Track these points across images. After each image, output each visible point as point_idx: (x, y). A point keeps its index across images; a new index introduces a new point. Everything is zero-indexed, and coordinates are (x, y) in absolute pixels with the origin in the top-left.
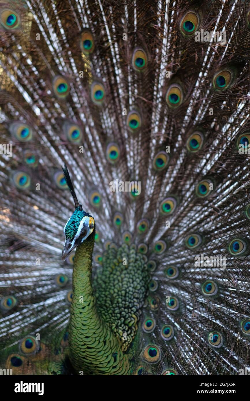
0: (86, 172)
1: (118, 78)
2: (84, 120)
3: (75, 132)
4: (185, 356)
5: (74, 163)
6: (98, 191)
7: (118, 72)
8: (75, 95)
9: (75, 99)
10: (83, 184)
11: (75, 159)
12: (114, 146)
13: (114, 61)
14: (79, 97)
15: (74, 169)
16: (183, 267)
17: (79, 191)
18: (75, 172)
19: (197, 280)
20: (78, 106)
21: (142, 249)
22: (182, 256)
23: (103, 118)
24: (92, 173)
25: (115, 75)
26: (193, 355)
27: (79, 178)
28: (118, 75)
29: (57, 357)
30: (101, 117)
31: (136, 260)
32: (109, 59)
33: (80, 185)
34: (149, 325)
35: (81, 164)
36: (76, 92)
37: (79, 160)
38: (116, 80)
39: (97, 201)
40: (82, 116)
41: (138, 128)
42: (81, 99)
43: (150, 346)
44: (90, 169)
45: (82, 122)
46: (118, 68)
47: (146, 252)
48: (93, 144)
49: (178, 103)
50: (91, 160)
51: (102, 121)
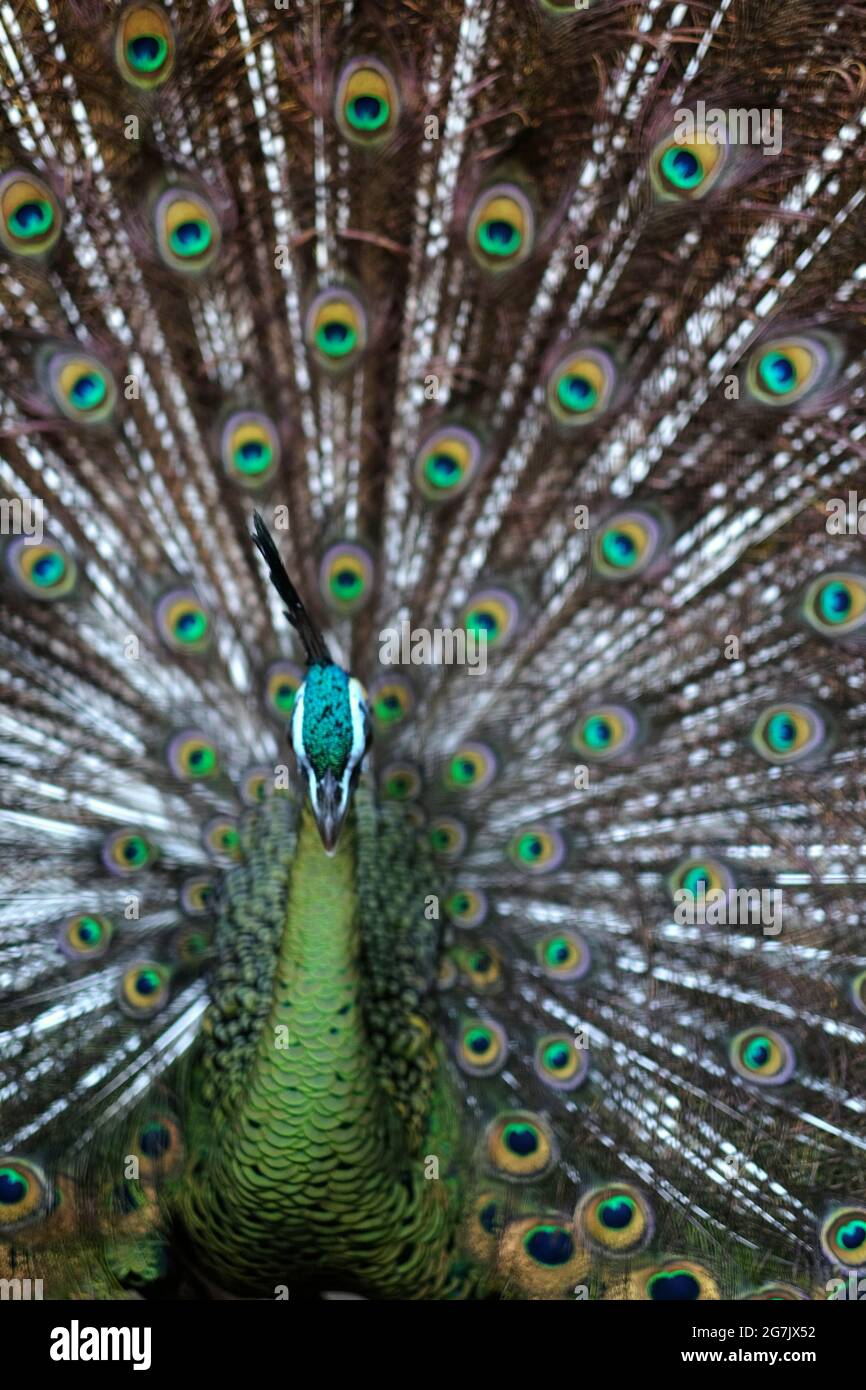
0: (136, 530)
1: (272, 173)
2: (125, 335)
3: (82, 385)
4: (653, 1133)
5: (83, 498)
6: (196, 595)
7: (273, 145)
8: (86, 238)
9: (87, 257)
10: (123, 572)
11: (83, 482)
12: (253, 422)
13: (260, 108)
14: (102, 249)
15: (82, 519)
16: (580, 828)
17: (111, 604)
18: (91, 531)
19: (642, 868)
20: (98, 280)
21: (402, 784)
22: (569, 789)
23: (205, 323)
24: (161, 529)
25: (259, 159)
26: (683, 1122)
27: (106, 550)
28: (273, 159)
29: (133, 1219)
30: (197, 319)
31: (382, 828)
32: (233, 102)
33: (117, 582)
34: (481, 1046)
35: (111, 499)
36: (92, 231)
37: (102, 484)
38: (261, 182)
39: (195, 631)
40: (116, 318)
41: (354, 351)
42: (111, 253)
43: (506, 1121)
44: (155, 517)
45: (114, 340)
46: (274, 135)
47: (415, 790)
48: (161, 422)
49: (515, 253)
50: (158, 484)
51: (201, 333)
